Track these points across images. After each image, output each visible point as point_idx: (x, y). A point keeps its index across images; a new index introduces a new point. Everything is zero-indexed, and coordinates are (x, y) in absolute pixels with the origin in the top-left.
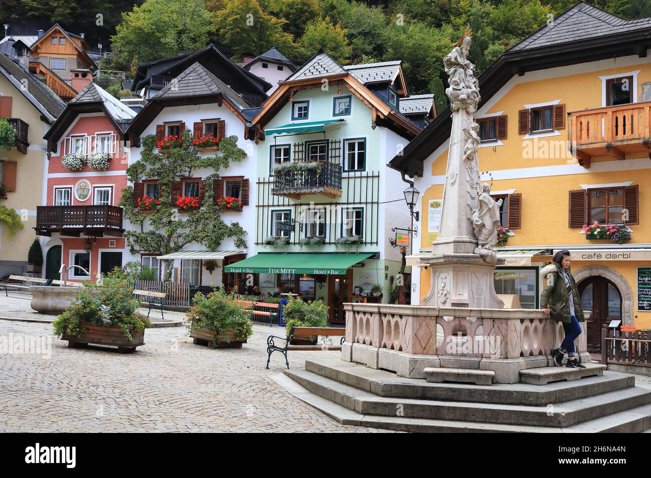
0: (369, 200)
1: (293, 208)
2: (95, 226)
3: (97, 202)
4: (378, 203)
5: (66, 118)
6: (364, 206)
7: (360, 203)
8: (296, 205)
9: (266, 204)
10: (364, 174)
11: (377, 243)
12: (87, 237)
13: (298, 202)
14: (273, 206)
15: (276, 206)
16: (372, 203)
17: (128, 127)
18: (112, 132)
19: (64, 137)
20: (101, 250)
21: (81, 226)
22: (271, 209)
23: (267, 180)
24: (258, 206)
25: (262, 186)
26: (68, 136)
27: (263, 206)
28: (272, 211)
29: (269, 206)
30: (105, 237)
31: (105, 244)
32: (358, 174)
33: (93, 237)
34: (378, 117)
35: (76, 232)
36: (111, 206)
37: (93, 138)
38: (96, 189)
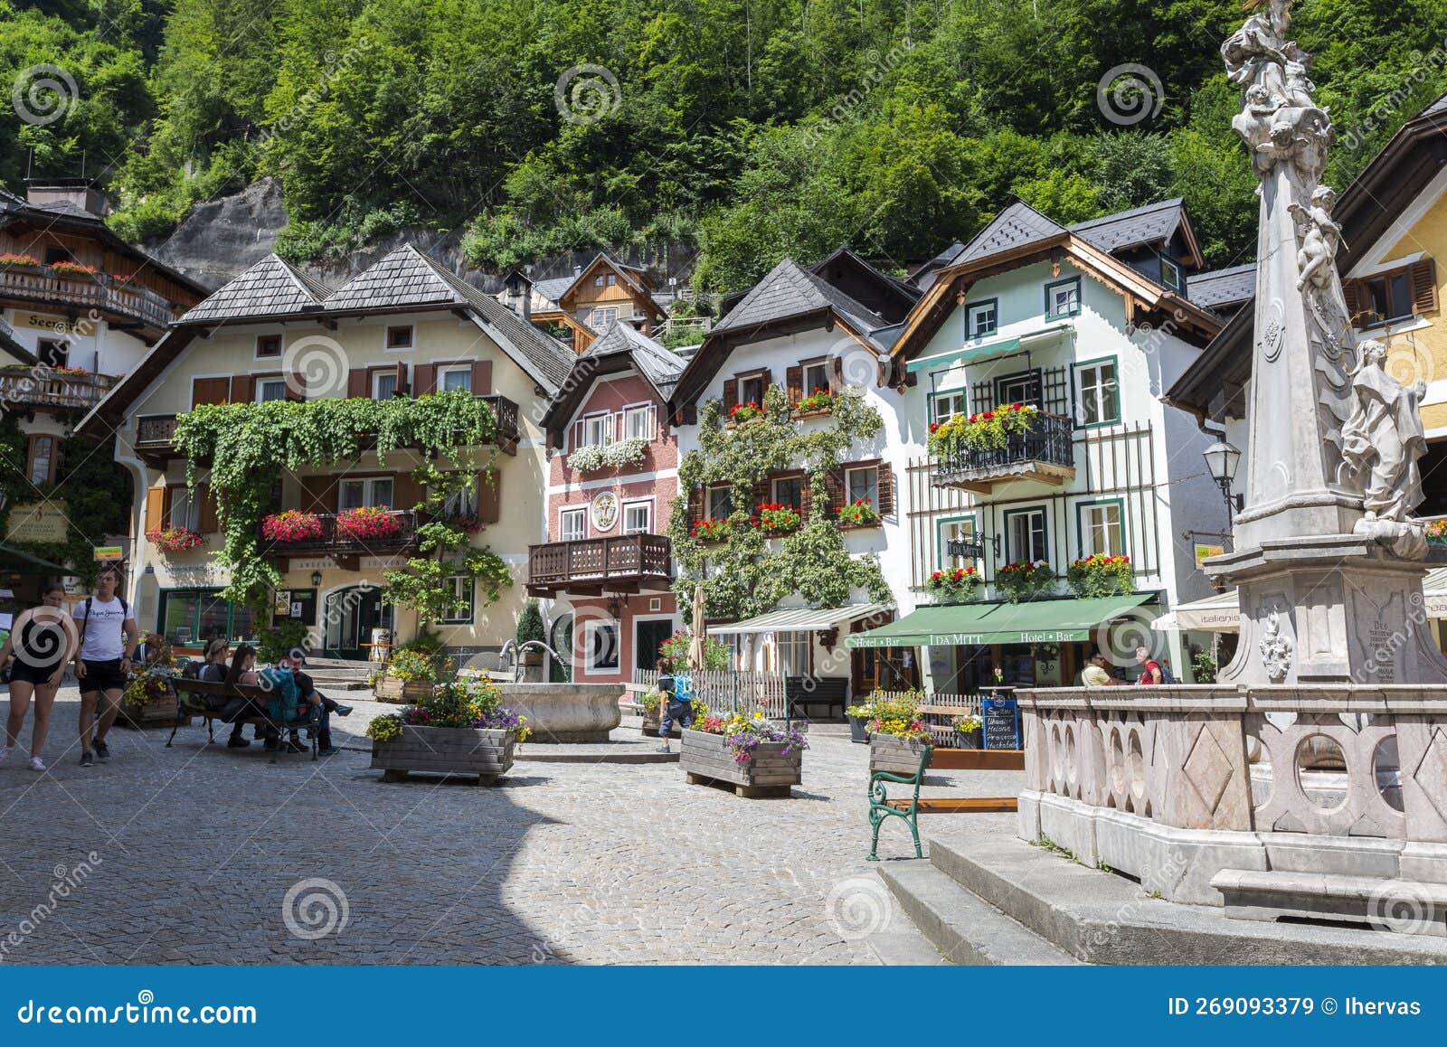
0: (1135, 482)
1: (978, 513)
2: (628, 573)
3: (625, 530)
4: (1153, 488)
6: (1124, 496)
7: (1115, 490)
8: (983, 505)
9: (926, 508)
10: (1119, 430)
11: (1158, 571)
12: (611, 595)
13: (988, 498)
14: (940, 511)
15: (946, 511)
16: (1141, 488)
17: (672, 389)
18: (650, 402)
19: (574, 421)
20: (636, 618)
21: (600, 576)
22: (936, 518)
23: (925, 463)
24: (911, 515)
25: (916, 475)
26: (580, 417)
27: (921, 514)
28: (939, 522)
29: (931, 512)
30: (644, 592)
31: (643, 606)
32: (1106, 431)
33: (623, 595)
34: (1137, 309)
35: (592, 588)
36: (652, 537)
37: (619, 417)
38: (626, 507)
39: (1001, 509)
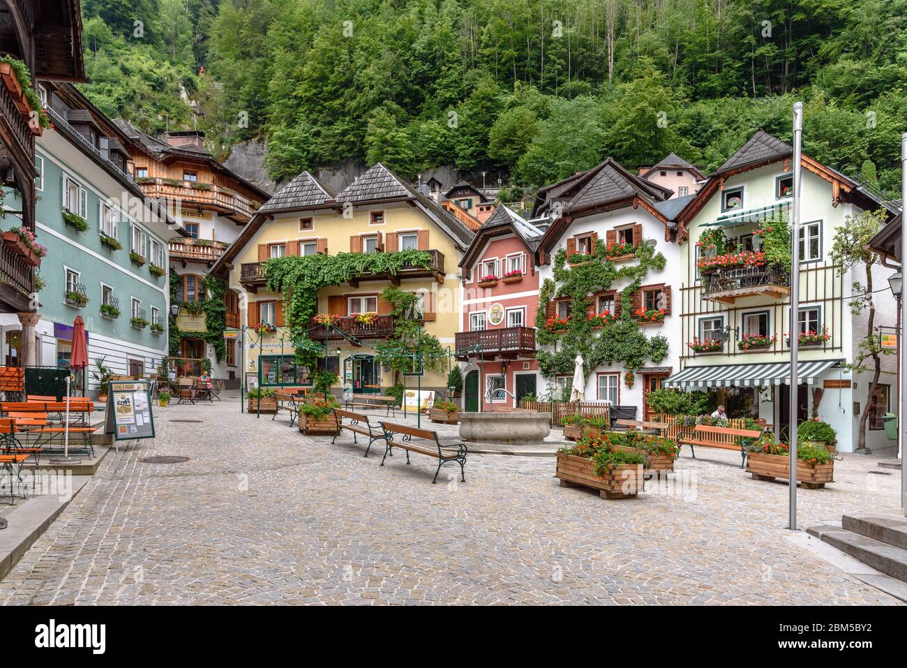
0: (829, 296)
1: (725, 315)
2: (510, 349)
3: (510, 324)
4: (841, 299)
5: (478, 243)
6: (822, 304)
7: (816, 301)
8: (729, 310)
9: (692, 312)
10: (821, 265)
11: (841, 348)
12: (502, 360)
13: (732, 306)
14: (701, 313)
15: (704, 313)
16: (833, 299)
17: (538, 244)
18: (522, 252)
19: (477, 263)
20: (515, 373)
21: (497, 350)
22: (698, 317)
23: (692, 285)
24: (682, 316)
25: (686, 292)
26: (480, 261)
27: (689, 315)
28: (700, 320)
29: (695, 314)
30: (519, 359)
31: (519, 366)
32: (812, 266)
33: (508, 360)
34: (841, 191)
35: (490, 356)
36: (524, 328)
37: (504, 260)
38: (509, 312)
39: (740, 312)
